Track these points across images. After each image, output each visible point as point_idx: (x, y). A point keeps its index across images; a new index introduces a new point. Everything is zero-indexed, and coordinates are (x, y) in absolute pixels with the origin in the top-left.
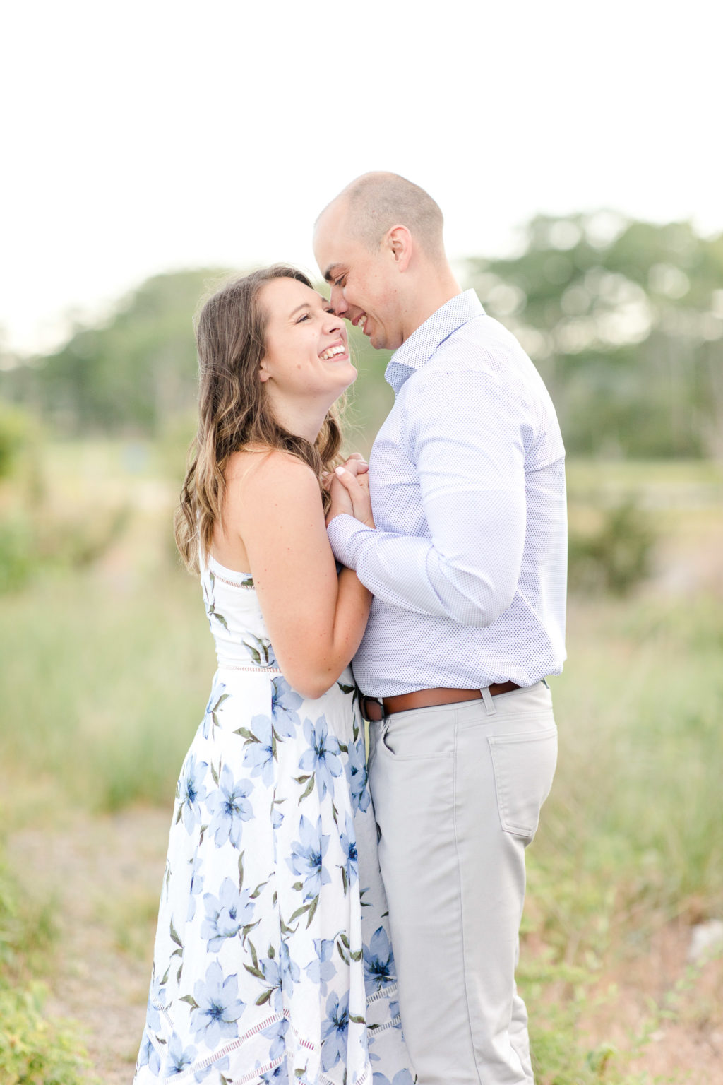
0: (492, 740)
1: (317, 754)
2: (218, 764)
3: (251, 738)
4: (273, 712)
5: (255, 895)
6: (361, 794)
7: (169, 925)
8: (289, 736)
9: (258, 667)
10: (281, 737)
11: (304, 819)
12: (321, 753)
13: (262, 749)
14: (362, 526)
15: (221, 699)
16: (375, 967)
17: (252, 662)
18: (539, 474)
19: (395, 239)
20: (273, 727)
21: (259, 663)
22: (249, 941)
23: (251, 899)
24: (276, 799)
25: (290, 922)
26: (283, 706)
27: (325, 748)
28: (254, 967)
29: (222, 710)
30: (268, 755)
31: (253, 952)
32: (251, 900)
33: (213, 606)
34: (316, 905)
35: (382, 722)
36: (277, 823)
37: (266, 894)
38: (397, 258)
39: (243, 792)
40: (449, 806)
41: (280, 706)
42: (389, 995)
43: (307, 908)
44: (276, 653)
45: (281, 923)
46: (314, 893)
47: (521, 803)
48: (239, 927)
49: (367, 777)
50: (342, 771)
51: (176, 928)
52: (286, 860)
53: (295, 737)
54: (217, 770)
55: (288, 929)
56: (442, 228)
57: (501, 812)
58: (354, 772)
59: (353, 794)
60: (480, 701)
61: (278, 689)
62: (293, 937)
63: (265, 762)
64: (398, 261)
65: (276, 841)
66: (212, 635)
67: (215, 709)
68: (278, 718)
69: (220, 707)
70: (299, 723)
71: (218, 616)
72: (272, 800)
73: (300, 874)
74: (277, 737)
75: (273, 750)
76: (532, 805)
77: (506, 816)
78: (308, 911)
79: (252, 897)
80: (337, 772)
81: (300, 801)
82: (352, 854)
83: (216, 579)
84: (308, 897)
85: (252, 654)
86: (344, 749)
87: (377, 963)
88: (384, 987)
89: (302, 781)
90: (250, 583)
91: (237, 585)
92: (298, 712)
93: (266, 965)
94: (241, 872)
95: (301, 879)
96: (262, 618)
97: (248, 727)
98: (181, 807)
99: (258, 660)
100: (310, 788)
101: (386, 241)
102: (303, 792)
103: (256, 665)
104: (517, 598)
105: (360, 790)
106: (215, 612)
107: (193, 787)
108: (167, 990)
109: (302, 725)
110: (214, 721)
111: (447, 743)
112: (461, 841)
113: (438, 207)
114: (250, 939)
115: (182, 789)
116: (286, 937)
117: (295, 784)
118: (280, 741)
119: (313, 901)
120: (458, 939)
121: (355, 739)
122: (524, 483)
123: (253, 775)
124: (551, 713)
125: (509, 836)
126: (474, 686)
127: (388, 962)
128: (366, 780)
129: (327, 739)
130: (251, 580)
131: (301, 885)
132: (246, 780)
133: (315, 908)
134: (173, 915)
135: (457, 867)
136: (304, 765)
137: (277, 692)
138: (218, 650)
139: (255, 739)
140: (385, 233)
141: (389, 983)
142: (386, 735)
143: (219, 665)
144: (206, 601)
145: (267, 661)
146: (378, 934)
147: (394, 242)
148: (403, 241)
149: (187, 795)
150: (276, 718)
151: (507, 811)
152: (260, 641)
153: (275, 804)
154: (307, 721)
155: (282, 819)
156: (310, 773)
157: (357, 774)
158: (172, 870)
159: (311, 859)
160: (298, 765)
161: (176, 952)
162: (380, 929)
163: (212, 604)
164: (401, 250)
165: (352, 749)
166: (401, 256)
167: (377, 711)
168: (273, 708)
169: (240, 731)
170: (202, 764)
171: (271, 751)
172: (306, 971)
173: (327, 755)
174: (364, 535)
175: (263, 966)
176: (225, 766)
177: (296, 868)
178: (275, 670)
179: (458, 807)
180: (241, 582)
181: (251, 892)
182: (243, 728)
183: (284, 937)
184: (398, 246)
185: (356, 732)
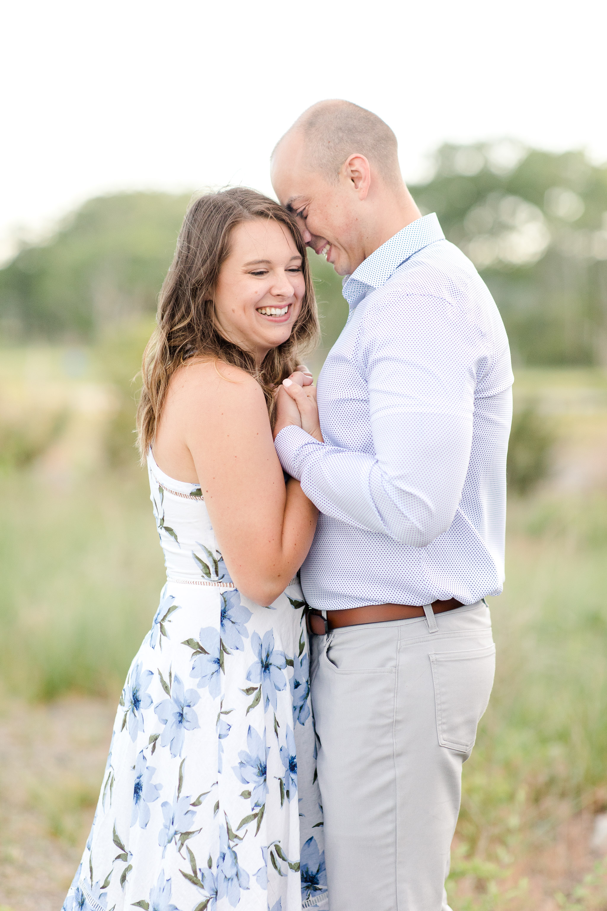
0: (433, 658)
1: (262, 667)
2: (168, 674)
3: (199, 650)
4: (222, 625)
5: (197, 803)
6: (301, 708)
7: (112, 830)
8: (237, 649)
9: (208, 581)
10: (229, 649)
11: (251, 729)
12: (266, 667)
13: (210, 661)
14: (310, 439)
15: (169, 611)
16: (305, 876)
17: (203, 576)
18: (490, 401)
19: (353, 169)
20: (221, 640)
21: (210, 577)
22: (187, 848)
23: (191, 806)
24: (223, 710)
25: (238, 830)
26: (232, 619)
27: (270, 662)
28: (193, 875)
29: (170, 621)
30: (216, 666)
31: (193, 860)
32: (192, 808)
33: (163, 519)
34: (263, 813)
35: (326, 636)
36: (223, 733)
37: (208, 804)
38: (356, 187)
39: (188, 701)
40: (390, 720)
41: (229, 619)
42: (318, 904)
43: (255, 815)
44: (226, 567)
45: (229, 830)
46: (261, 802)
47: (458, 719)
48: (176, 833)
49: (309, 691)
50: (286, 685)
51: (118, 833)
52: (234, 768)
53: (243, 650)
54: (166, 679)
55: (236, 836)
56: (396, 151)
57: (439, 728)
58: (297, 685)
59: (294, 707)
60: (423, 618)
61: (227, 603)
62: (241, 844)
63: (213, 674)
64: (357, 190)
65: (223, 751)
66: (161, 549)
67: (163, 620)
68: (227, 631)
69: (169, 618)
70: (247, 637)
71: (168, 529)
72: (219, 711)
73: (248, 783)
74: (225, 650)
75: (221, 662)
76: (469, 722)
77: (444, 731)
78: (256, 819)
79: (194, 805)
80: (281, 686)
81: (248, 712)
82: (293, 767)
83: (165, 491)
84: (257, 805)
85: (202, 568)
86: (290, 663)
87: (307, 872)
88: (313, 896)
89: (250, 692)
90: (198, 493)
91: (185, 496)
92: (245, 625)
93: (205, 875)
94: (181, 779)
95: (250, 787)
96: (212, 529)
97: (197, 639)
98: (126, 714)
99: (208, 574)
100: (257, 700)
101: (345, 171)
102: (251, 703)
103: (206, 580)
104: (458, 516)
105: (301, 703)
106: (165, 525)
107: (137, 695)
108: (108, 894)
109: (249, 639)
110: (161, 631)
111: (390, 659)
112: (399, 755)
113: (391, 131)
114: (189, 847)
115: (128, 697)
116: (234, 844)
117: (243, 695)
118: (228, 653)
119: (260, 810)
120: (391, 850)
121: (301, 653)
122: (473, 408)
123: (200, 686)
124: (490, 632)
125: (446, 751)
126: (417, 602)
127: (318, 871)
128: (308, 694)
129: (273, 653)
130: (199, 490)
131: (250, 794)
132: (192, 689)
133: (262, 817)
134: (115, 820)
135: (394, 781)
136: (251, 677)
137: (226, 606)
138: (167, 564)
139: (202, 650)
140: (343, 163)
141: (318, 892)
142: (329, 649)
143: (168, 579)
144: (157, 515)
145: (217, 575)
146: (309, 844)
147: (352, 171)
148: (361, 170)
149: (132, 702)
150: (224, 631)
151: (445, 727)
152: (210, 554)
153: (222, 715)
154: (255, 634)
155: (229, 729)
156: (258, 685)
157: (300, 687)
158: (115, 776)
159: (259, 769)
160: (245, 677)
161: (118, 857)
162: (311, 839)
163: (162, 517)
164: (360, 178)
165: (297, 663)
166: (360, 184)
167: (320, 626)
168: (221, 621)
169: (189, 642)
170: (147, 673)
171: (218, 663)
172: (255, 877)
173: (272, 668)
174: (311, 448)
175: (203, 874)
176: (176, 677)
177: (244, 777)
178: (225, 584)
179: (397, 722)
180: (190, 492)
181: (193, 800)
182: (191, 640)
183: (232, 844)
184: (356, 174)
185: (301, 647)
